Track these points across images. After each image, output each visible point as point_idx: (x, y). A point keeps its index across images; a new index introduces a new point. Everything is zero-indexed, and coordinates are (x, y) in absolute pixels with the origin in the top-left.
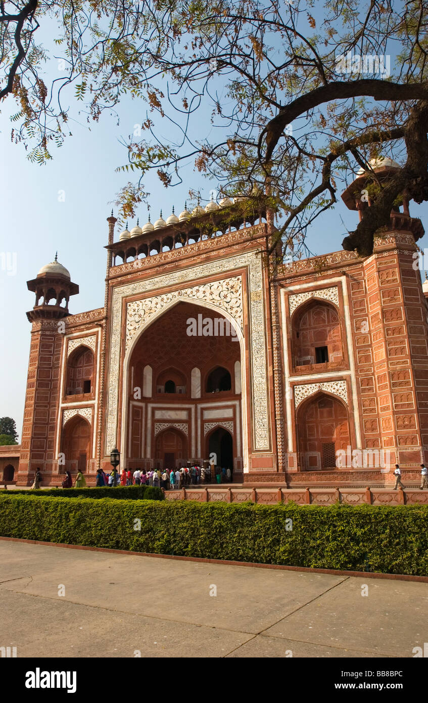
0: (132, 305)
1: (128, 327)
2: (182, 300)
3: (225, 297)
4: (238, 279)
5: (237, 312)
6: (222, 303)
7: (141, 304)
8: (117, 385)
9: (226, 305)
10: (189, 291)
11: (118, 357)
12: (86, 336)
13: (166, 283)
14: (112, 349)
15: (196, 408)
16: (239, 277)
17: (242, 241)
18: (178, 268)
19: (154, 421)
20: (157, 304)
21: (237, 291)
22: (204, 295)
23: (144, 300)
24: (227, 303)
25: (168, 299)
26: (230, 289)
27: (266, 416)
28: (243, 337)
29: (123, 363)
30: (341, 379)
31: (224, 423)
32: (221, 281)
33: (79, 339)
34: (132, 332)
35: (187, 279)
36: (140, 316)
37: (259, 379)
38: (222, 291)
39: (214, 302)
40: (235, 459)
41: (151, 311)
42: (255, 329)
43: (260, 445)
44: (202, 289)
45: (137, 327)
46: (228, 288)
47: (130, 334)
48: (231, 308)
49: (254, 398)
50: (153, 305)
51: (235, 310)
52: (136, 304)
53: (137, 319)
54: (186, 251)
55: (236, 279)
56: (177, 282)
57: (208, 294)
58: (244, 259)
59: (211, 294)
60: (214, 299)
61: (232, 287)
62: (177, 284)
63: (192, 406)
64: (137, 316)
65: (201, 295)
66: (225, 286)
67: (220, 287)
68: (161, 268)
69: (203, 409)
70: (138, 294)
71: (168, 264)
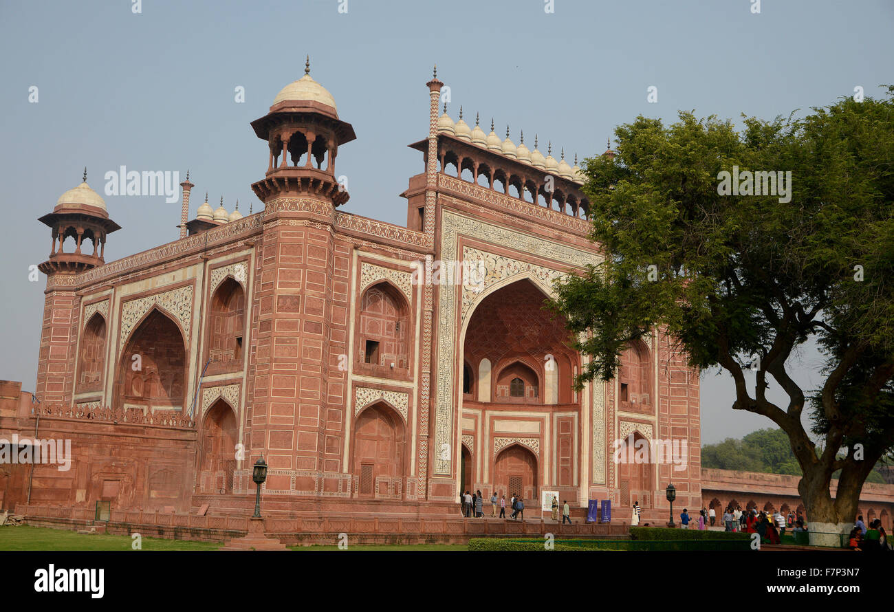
0: (469, 252)
2: (531, 278)
7: (482, 257)
8: (451, 368)
10: (539, 270)
12: (396, 268)
13: (514, 243)
14: (443, 309)
18: (528, 230)
20: (502, 267)
23: (486, 253)
25: (515, 268)
30: (649, 423)
33: (384, 269)
35: (536, 253)
37: (599, 406)
41: (495, 275)
43: (598, 478)
47: (468, 297)
50: (498, 267)
52: (475, 254)
56: (526, 249)
62: (526, 253)
68: (510, 219)
70: (479, 240)
71: (518, 217)
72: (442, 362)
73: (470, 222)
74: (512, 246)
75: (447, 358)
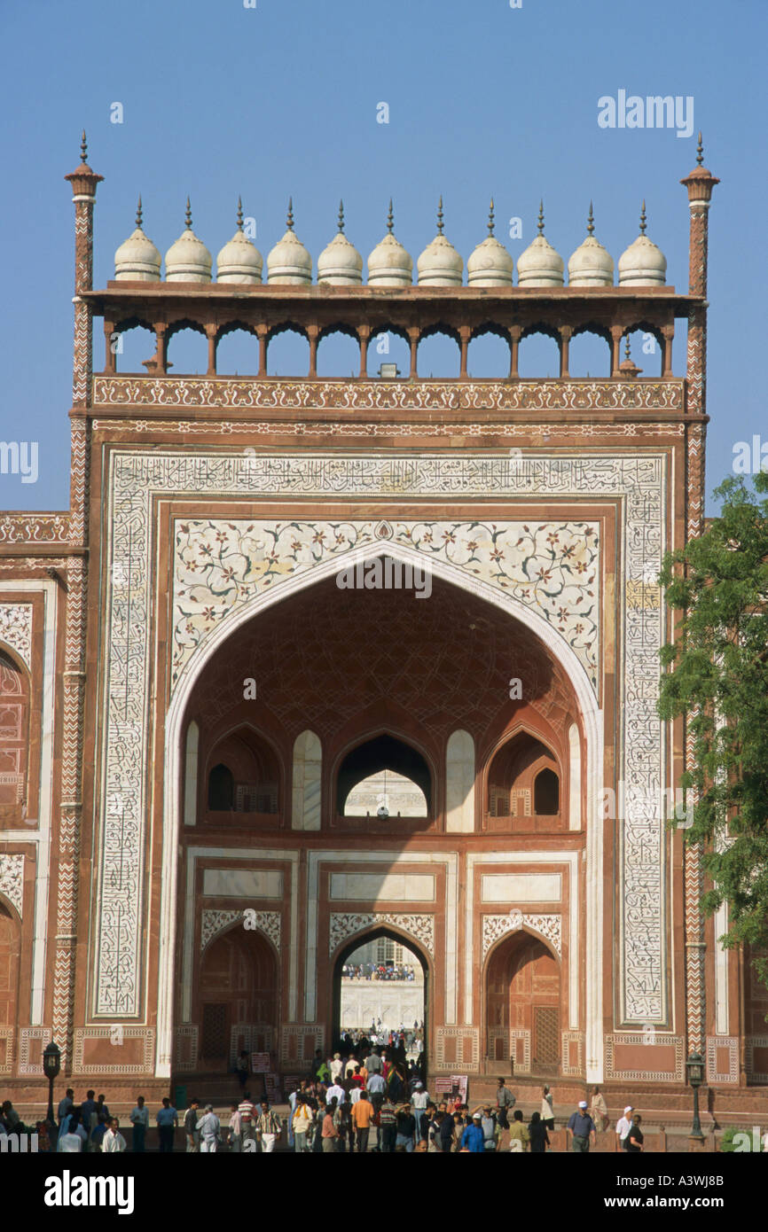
0: (193, 529)
1: (181, 603)
2: (393, 555)
3: (544, 575)
4: (588, 532)
5: (579, 629)
6: (531, 593)
7: (232, 534)
8: (140, 792)
9: (547, 602)
10: (419, 530)
11: (139, 697)
13: (336, 484)
14: (115, 666)
15: (303, 861)
16: (591, 525)
17: (611, 417)
18: (380, 445)
19: (204, 904)
20: (297, 546)
21: (582, 568)
22: (469, 554)
23: (248, 523)
24: (548, 595)
25: (340, 539)
26: (559, 554)
27: (659, 933)
28: (596, 706)
29: (161, 721)
31: (400, 918)
32: (533, 526)
34: (200, 623)
35: (410, 492)
36: (229, 574)
37: (642, 831)
38: (533, 556)
39: (503, 584)
40: (438, 1030)
41: (274, 567)
42: (634, 690)
43: (639, 1010)
44: (464, 533)
45: (219, 609)
46: (553, 553)
47: (190, 628)
48: (563, 614)
49: (625, 882)
50: (284, 548)
51: (573, 621)
52: (215, 531)
53: (219, 583)
54: (411, 395)
55: (582, 530)
56: (376, 491)
57: (485, 552)
58: (609, 474)
59: (497, 556)
60: (504, 575)
61: (568, 552)
62: (374, 499)
63: (293, 855)
64: (218, 573)
65: (459, 551)
66: (543, 546)
67: (527, 542)
68: (317, 432)
69: (327, 868)
70: (222, 497)
71: (342, 422)
72: (113, 779)
73: (193, 462)
74: (330, 493)
75: (127, 768)
